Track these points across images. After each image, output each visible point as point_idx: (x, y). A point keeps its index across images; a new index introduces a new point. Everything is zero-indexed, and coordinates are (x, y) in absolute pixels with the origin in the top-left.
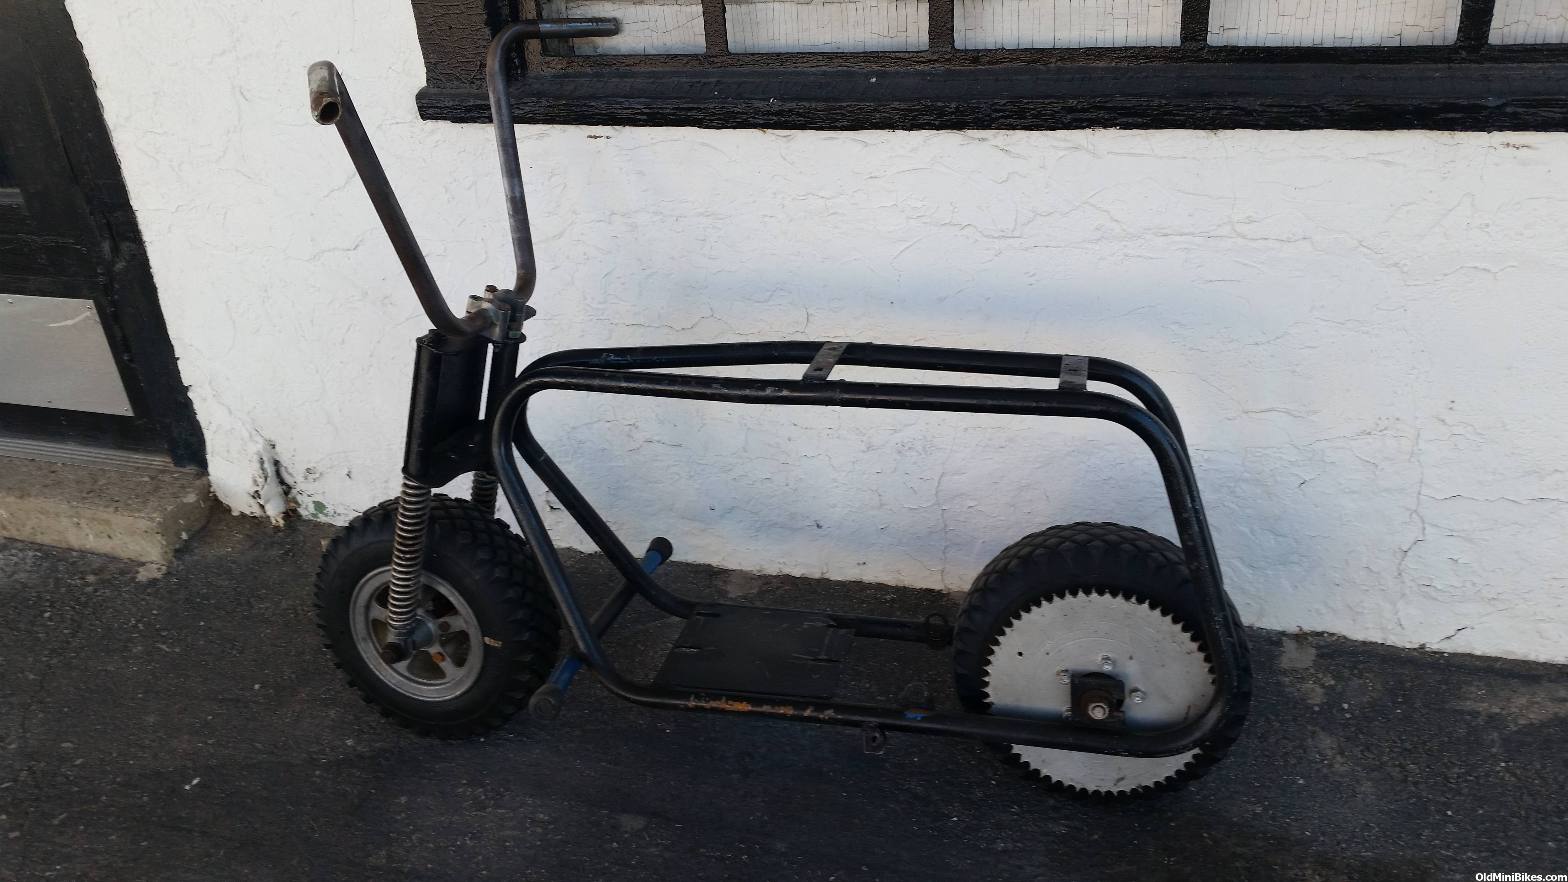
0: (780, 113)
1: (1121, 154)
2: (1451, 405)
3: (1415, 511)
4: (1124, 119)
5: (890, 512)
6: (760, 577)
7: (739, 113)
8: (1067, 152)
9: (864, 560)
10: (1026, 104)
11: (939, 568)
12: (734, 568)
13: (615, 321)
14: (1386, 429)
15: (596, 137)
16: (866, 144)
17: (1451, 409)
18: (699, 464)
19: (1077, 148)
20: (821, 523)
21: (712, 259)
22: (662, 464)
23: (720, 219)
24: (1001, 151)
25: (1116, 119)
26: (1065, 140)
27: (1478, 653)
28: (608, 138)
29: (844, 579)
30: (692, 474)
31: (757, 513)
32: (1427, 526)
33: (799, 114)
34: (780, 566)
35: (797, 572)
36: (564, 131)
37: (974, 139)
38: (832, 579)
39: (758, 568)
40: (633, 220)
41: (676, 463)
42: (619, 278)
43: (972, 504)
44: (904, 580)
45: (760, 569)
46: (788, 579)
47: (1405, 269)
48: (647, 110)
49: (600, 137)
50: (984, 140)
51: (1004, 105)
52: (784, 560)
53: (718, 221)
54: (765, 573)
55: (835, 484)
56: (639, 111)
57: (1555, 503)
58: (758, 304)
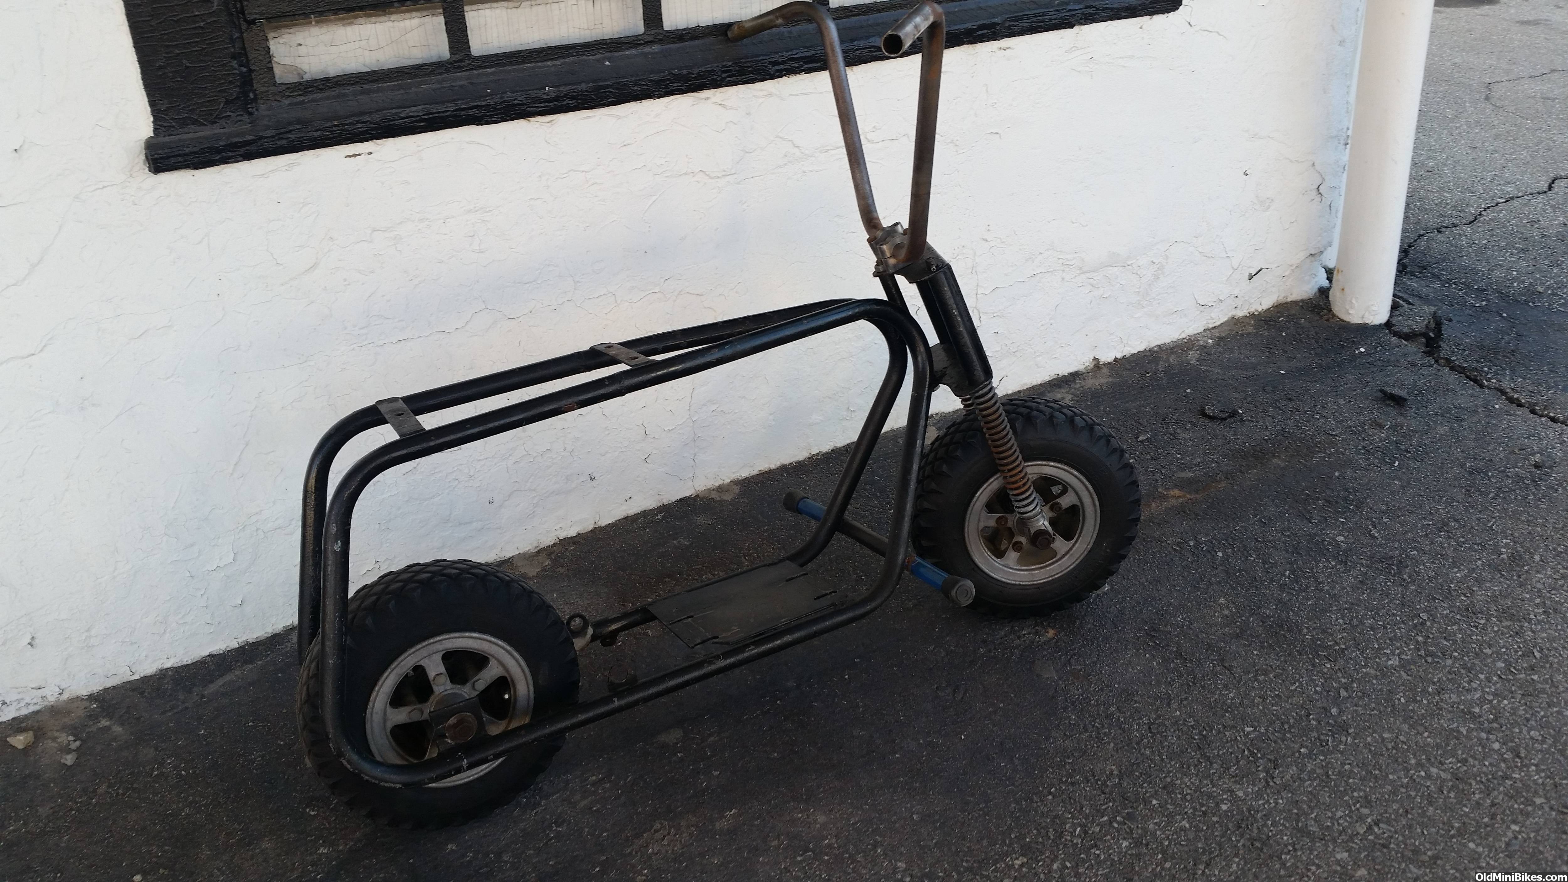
0: (556, 99)
1: (797, 95)
2: (988, 228)
3: (976, 307)
4: (806, 66)
5: (652, 440)
6: (539, 552)
7: (518, 104)
8: (764, 99)
9: (630, 495)
10: (745, 63)
11: (691, 475)
12: (511, 555)
13: (381, 343)
14: (958, 255)
15: (354, 156)
16: (619, 117)
17: (989, 230)
18: (479, 460)
19: (770, 95)
20: (594, 475)
21: (482, 252)
22: (440, 475)
23: (489, 211)
24: (720, 107)
25: (802, 66)
26: (762, 90)
27: (1010, 392)
28: (369, 154)
29: (614, 520)
30: (471, 474)
31: (534, 490)
32: (981, 315)
33: (572, 98)
34: (557, 533)
35: (572, 532)
36: (318, 156)
37: (702, 99)
38: (603, 525)
39: (535, 544)
40: (396, 233)
41: (456, 469)
42: (384, 296)
43: (714, 407)
44: (662, 499)
45: (536, 545)
46: (564, 542)
47: (957, 143)
48: (426, 117)
49: (359, 155)
50: (708, 98)
51: (730, 66)
52: (560, 526)
53: (485, 214)
54: (542, 546)
55: (607, 433)
56: (418, 119)
57: (1040, 275)
58: (527, 285)
